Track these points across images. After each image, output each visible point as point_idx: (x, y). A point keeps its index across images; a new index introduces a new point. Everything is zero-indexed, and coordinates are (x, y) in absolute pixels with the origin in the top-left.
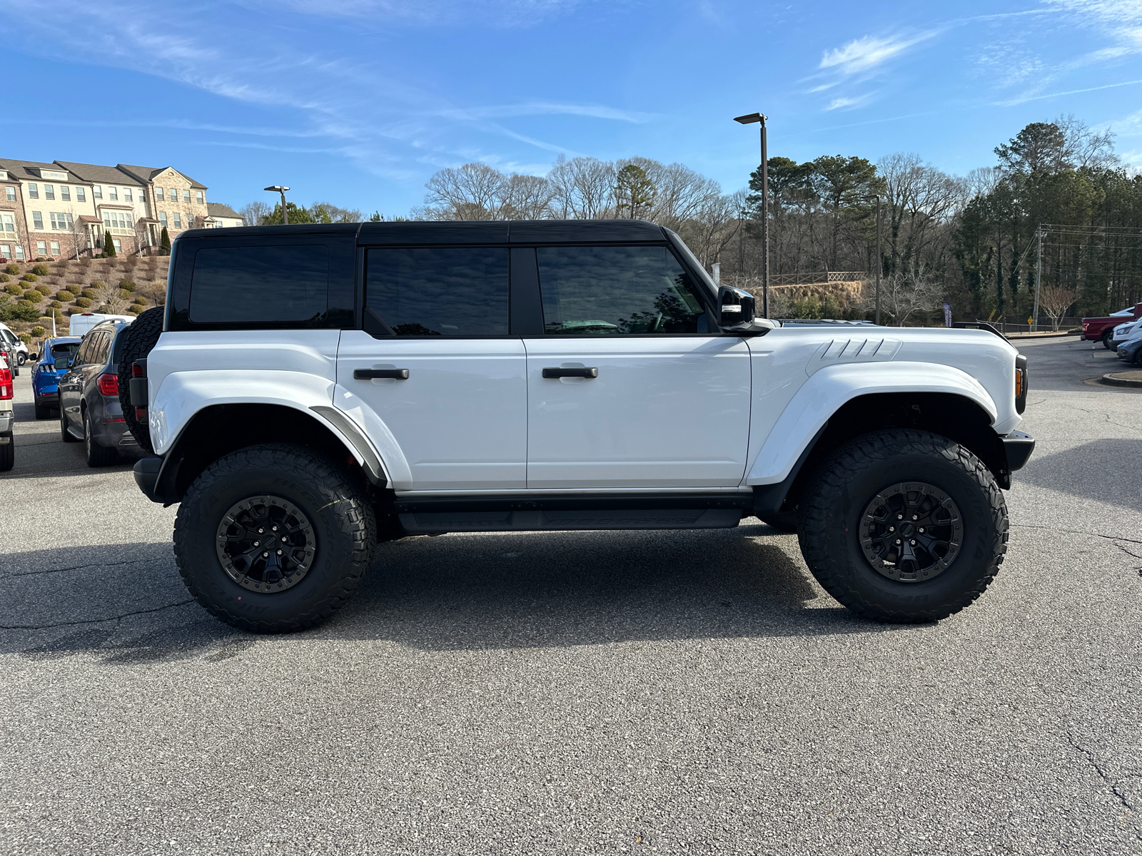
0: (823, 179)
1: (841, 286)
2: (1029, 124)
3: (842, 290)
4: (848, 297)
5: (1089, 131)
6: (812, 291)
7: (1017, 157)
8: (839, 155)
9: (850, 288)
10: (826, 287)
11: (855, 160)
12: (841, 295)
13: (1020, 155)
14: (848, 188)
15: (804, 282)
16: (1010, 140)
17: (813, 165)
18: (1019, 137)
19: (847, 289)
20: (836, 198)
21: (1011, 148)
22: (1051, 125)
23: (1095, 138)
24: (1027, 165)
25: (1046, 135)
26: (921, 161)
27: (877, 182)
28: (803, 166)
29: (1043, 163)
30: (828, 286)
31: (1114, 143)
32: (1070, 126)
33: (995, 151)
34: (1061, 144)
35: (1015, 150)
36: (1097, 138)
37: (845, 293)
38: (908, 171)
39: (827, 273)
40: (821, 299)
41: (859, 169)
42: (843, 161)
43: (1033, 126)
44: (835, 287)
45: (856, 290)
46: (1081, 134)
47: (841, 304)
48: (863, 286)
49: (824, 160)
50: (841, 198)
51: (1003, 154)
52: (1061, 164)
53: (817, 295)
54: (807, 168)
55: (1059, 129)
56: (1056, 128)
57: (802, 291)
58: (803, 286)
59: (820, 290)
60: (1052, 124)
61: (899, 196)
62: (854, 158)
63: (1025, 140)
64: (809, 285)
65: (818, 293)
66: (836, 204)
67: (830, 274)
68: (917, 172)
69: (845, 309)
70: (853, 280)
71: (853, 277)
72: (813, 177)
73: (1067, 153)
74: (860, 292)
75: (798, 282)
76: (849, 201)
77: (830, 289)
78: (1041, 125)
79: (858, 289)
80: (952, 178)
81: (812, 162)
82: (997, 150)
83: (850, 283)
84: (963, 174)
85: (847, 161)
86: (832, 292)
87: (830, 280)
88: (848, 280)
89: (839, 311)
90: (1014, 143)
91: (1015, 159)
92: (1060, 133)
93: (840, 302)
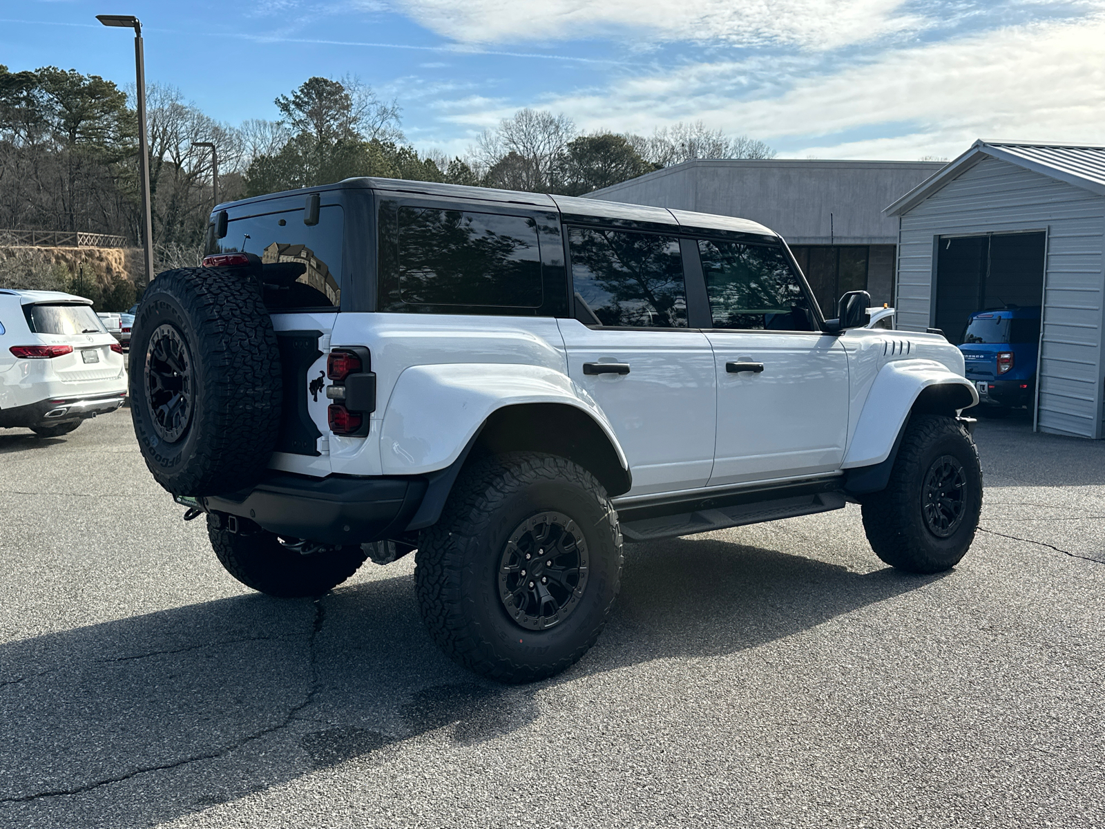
0: (52, 99)
1: (98, 254)
2: (312, 77)
3: (101, 259)
4: (109, 269)
5: (377, 99)
6: (57, 258)
7: (300, 115)
8: (73, 70)
9: (110, 258)
10: (76, 253)
11: (97, 80)
12: (99, 266)
13: (303, 111)
14: (89, 118)
15: (45, 243)
16: (292, 93)
17: (34, 76)
18: (302, 91)
19: (107, 259)
20: (73, 131)
21: (294, 102)
22: (335, 84)
23: (383, 109)
24: (312, 125)
25: (329, 93)
26: (182, 98)
27: (128, 116)
28: (19, 75)
29: (329, 127)
30: (80, 252)
31: (401, 117)
32: (356, 89)
33: (276, 103)
34: (347, 107)
35: (298, 106)
36: (385, 109)
37: (104, 264)
38: (166, 107)
39: (76, 234)
40: (71, 269)
41: (104, 94)
42: (81, 79)
43: (316, 80)
44: (90, 254)
45: (118, 261)
46: (368, 101)
47: (100, 279)
48: (126, 256)
49: (51, 73)
50: (78, 130)
51: (285, 108)
52: (349, 132)
53: (64, 263)
54: (25, 80)
55: (344, 90)
56: (341, 89)
57: (42, 255)
58: (43, 248)
59: (69, 256)
60: (337, 83)
61: (154, 139)
62: (96, 77)
63: (307, 94)
64: (52, 248)
65: (66, 260)
66: (73, 138)
67: (80, 236)
68: (178, 112)
69: (105, 285)
70: (109, 246)
71: (109, 242)
72: (36, 92)
73: (355, 120)
74: (123, 264)
75: (34, 243)
76: (89, 137)
77: (83, 256)
78: (325, 81)
79: (120, 259)
80: (223, 127)
81: (33, 72)
82: (277, 102)
83: (109, 250)
84: (237, 125)
85: (86, 80)
86: (86, 261)
87: (81, 244)
88: (103, 246)
89: (98, 288)
90: (297, 97)
91: (299, 115)
92: (347, 96)
93: (98, 276)
